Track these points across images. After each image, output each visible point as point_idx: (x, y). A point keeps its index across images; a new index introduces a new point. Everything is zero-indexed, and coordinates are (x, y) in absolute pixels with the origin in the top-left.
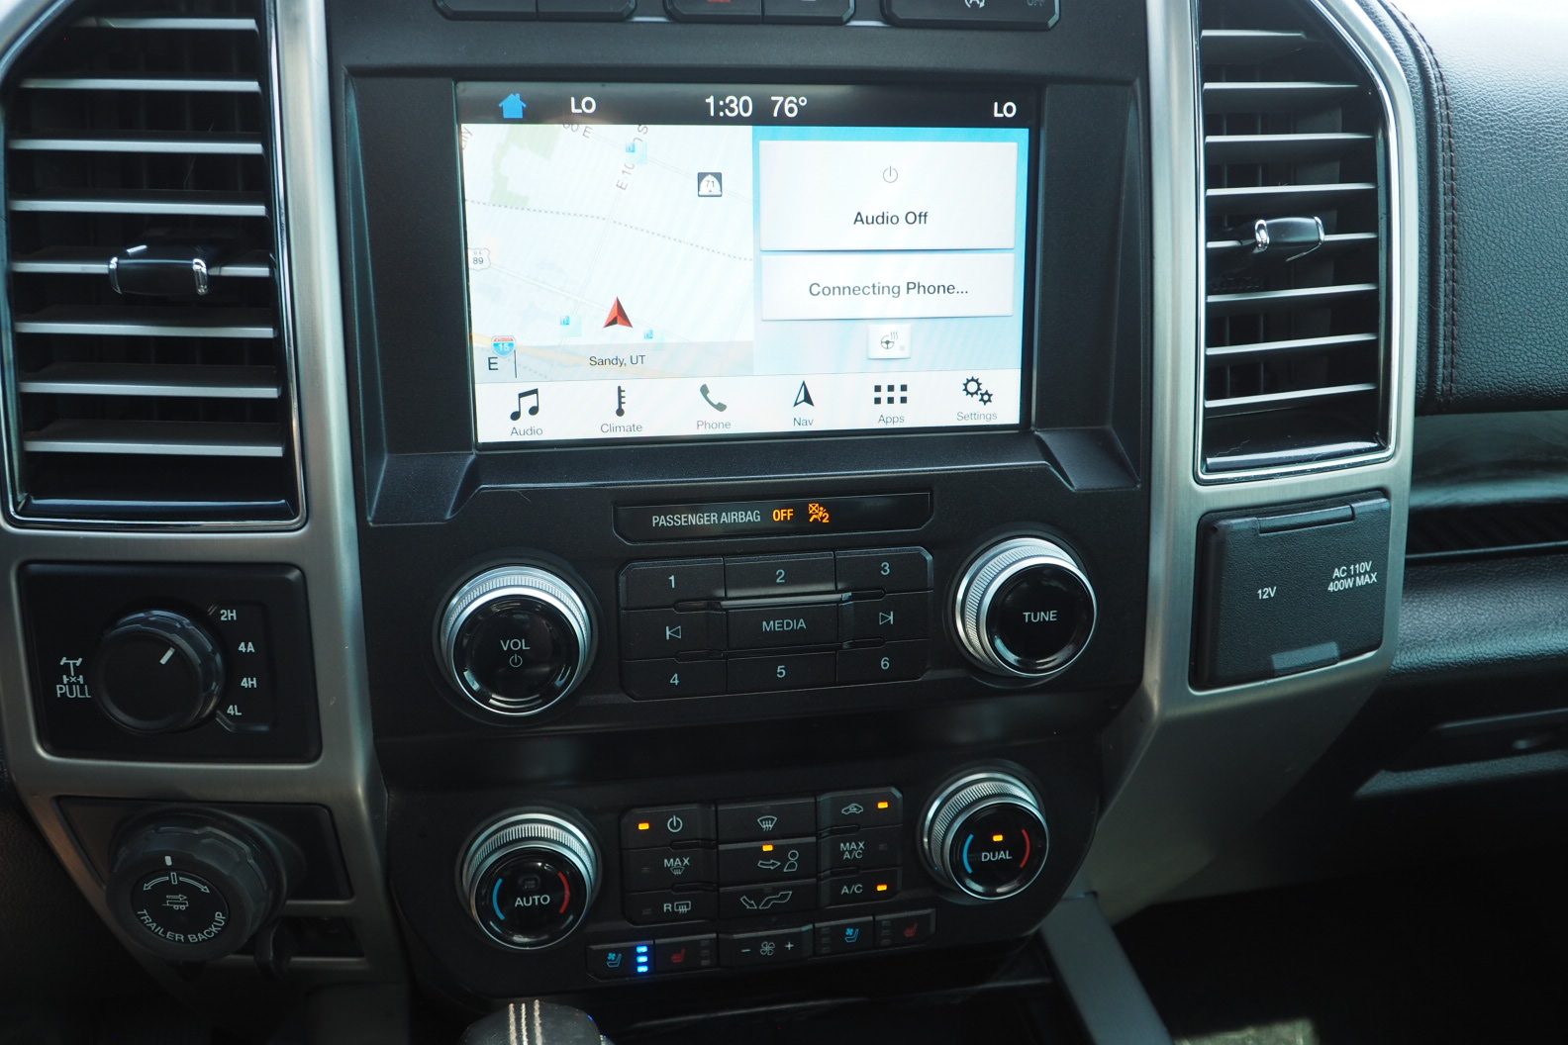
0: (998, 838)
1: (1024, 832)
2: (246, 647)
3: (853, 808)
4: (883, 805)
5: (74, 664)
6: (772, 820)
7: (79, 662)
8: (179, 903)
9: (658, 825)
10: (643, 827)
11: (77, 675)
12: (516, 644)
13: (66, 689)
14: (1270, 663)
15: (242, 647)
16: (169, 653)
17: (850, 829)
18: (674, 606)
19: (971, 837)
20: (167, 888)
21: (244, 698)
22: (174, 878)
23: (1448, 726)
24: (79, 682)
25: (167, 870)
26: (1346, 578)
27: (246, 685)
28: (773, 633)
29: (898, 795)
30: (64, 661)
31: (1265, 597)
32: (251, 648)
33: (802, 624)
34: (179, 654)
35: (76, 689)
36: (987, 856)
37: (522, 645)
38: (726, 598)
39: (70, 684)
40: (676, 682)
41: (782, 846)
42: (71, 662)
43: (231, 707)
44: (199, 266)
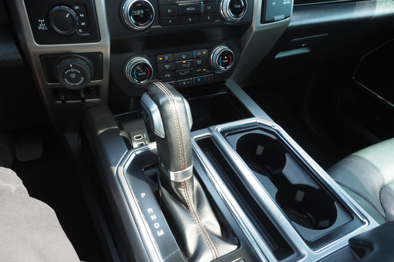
0: (226, 57)
1: (230, 56)
2: (82, 15)
3: (199, 54)
4: (204, 53)
5: (42, 21)
6: (185, 56)
7: (43, 21)
8: (73, 76)
9: (163, 58)
10: (161, 59)
11: (43, 24)
12: (141, 12)
13: (41, 28)
14: (274, 19)
15: (81, 15)
16: (68, 14)
17: (198, 58)
18: (169, 5)
19: (221, 57)
20: (71, 72)
21: (82, 27)
22: (72, 70)
23: (293, 40)
24: (44, 26)
25: (70, 68)
26: (286, 2)
27: (83, 24)
28: (189, 11)
29: (207, 51)
30: (39, 20)
31: (274, 4)
32: (83, 15)
33: (194, 9)
34: (70, 15)
35: (43, 27)
36: (224, 61)
37: (142, 12)
38: (179, 3)
39: (42, 26)
40: (170, 22)
41: (187, 61)
42: (41, 21)
43: (80, 30)
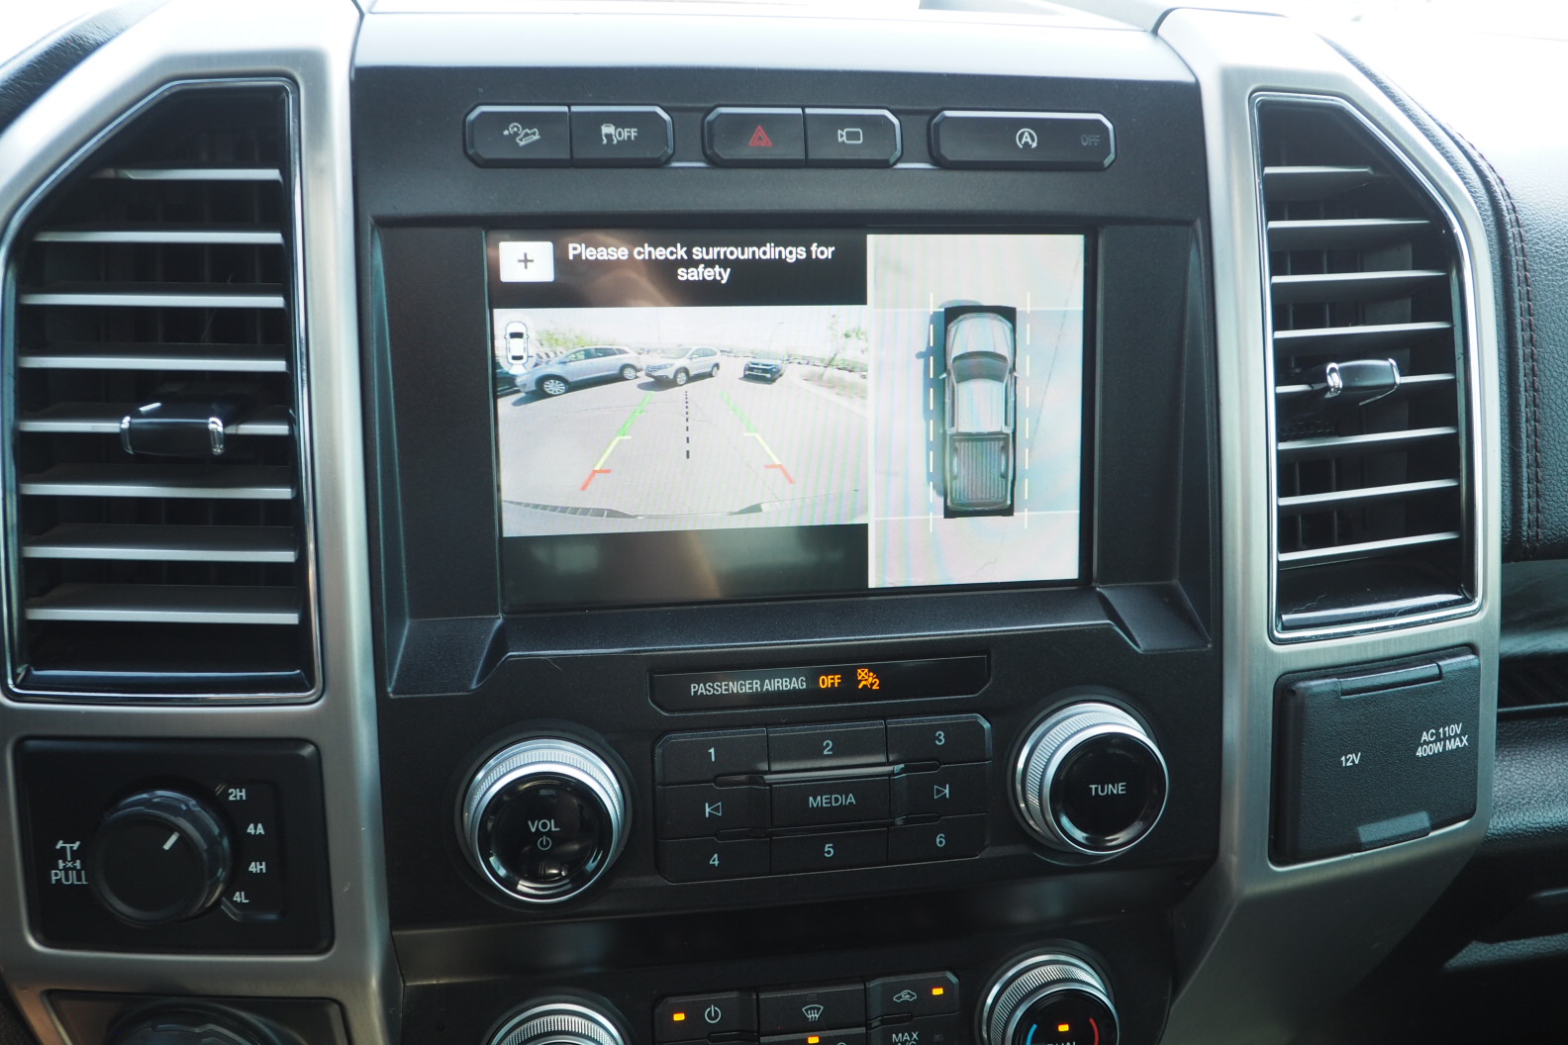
0: (1064, 1028)
1: (1091, 1021)
2: (256, 828)
3: (905, 996)
4: (938, 992)
5: (71, 847)
6: (819, 1009)
7: (76, 846)
9: (695, 1014)
10: (679, 1017)
11: (73, 860)
12: (544, 826)
13: (61, 875)
14: (1357, 836)
15: (251, 829)
16: (173, 838)
17: (902, 1018)
18: (714, 781)
19: (1035, 1026)
21: (251, 883)
23: (1545, 894)
24: (74, 868)
26: (1435, 742)
27: (254, 870)
28: (820, 809)
29: (954, 979)
30: (60, 844)
31: (1349, 764)
32: (260, 830)
33: (851, 799)
34: (184, 838)
35: (72, 875)
37: (552, 825)
38: (770, 772)
39: (66, 870)
40: (716, 863)
41: (829, 1038)
42: (68, 846)
43: (238, 894)
44: (215, 425)
